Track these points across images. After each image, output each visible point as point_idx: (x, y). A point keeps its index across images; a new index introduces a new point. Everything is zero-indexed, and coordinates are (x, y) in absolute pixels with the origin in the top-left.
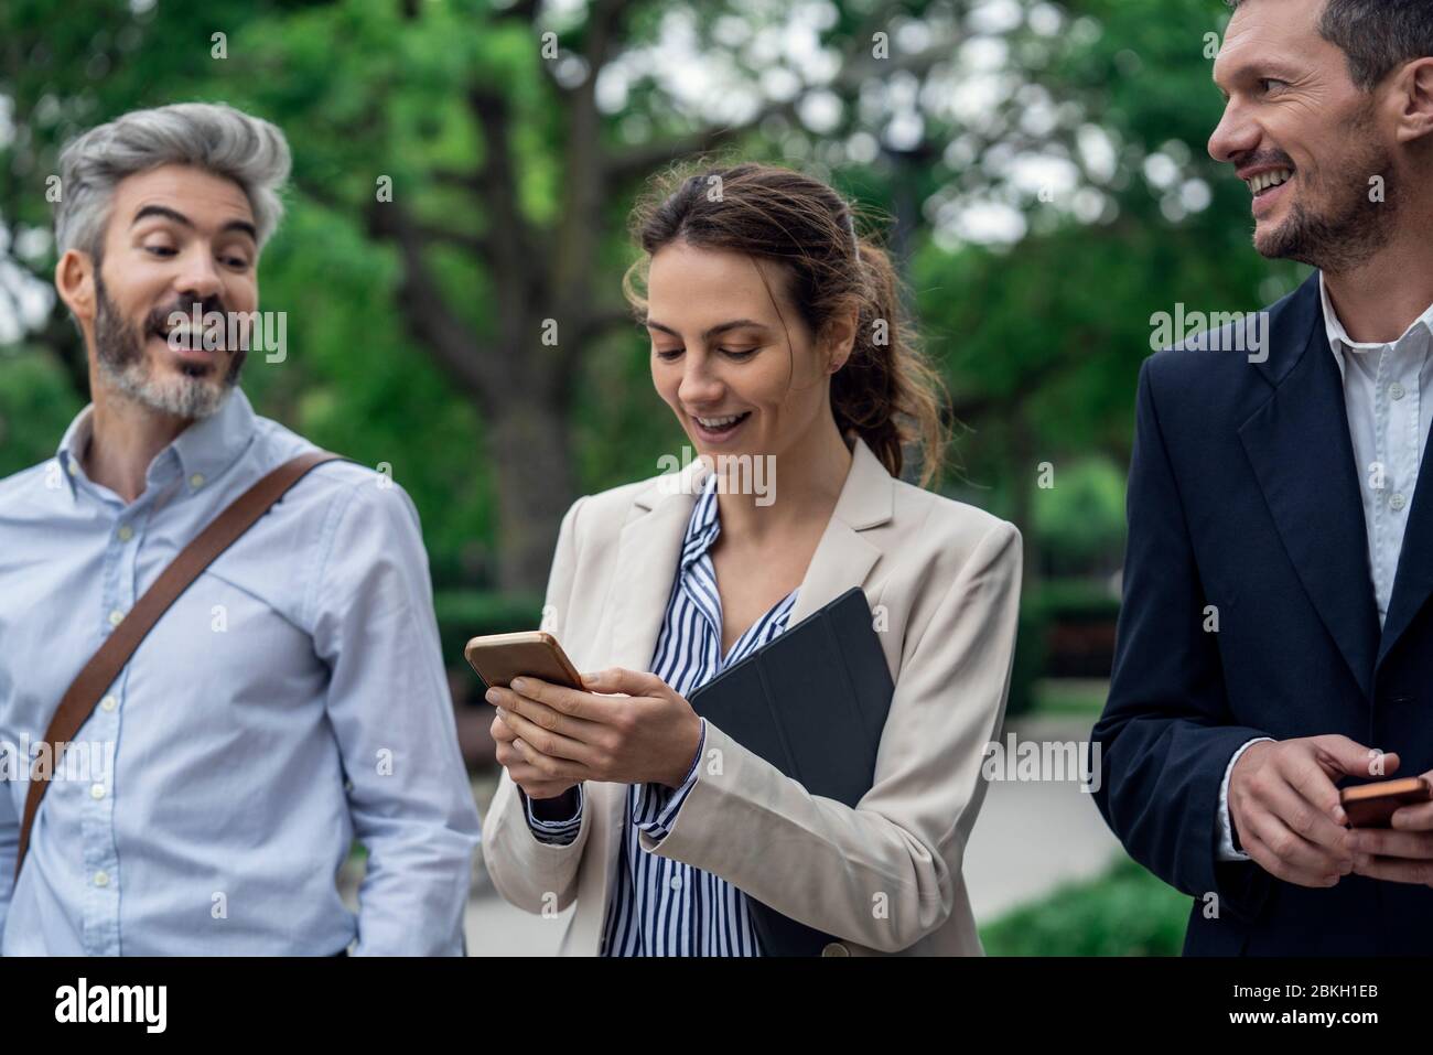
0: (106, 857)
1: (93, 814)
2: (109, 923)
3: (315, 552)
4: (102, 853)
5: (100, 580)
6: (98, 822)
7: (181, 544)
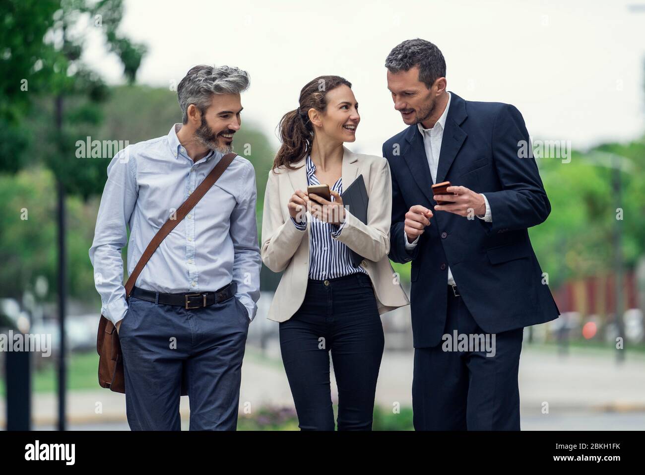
0: (192, 256)
1: (189, 244)
2: (196, 272)
3: (241, 181)
4: (191, 255)
5: (186, 181)
6: (191, 247)
7: (206, 175)
